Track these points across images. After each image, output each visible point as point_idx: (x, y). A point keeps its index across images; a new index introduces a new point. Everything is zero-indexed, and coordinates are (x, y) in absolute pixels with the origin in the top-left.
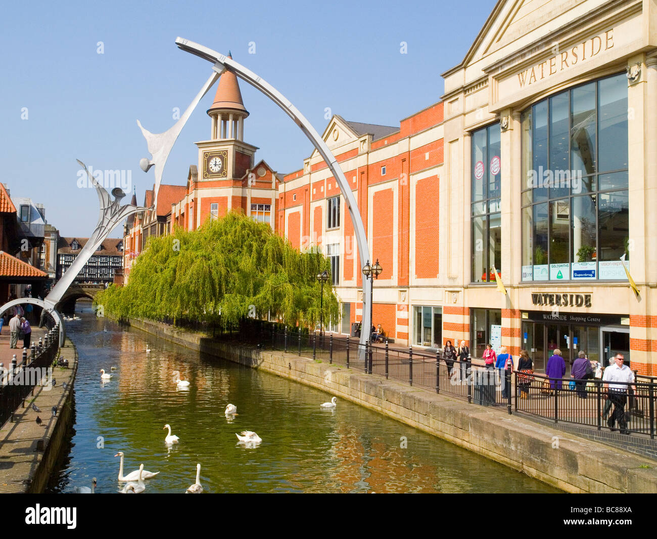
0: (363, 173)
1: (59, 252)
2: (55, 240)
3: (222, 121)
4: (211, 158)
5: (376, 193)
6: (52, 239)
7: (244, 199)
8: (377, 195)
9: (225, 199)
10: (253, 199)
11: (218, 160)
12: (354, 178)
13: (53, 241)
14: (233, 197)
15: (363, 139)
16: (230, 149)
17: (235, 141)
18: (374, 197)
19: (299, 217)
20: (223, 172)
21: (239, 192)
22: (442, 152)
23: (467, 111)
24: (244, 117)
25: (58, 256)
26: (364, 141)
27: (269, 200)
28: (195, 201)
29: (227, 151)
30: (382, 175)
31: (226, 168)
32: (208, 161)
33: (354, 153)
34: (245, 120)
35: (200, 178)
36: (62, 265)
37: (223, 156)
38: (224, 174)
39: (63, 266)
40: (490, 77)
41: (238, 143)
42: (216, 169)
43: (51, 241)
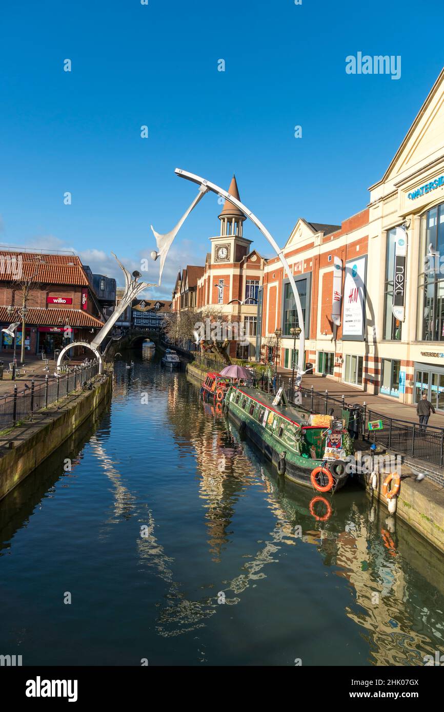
0: (316, 259)
3: (228, 223)
4: (220, 248)
5: (324, 274)
7: (241, 277)
8: (325, 275)
9: (228, 276)
10: (247, 277)
11: (225, 250)
12: (311, 263)
14: (234, 276)
15: (317, 235)
16: (232, 241)
17: (236, 237)
18: (323, 277)
19: (276, 290)
20: (227, 257)
21: (237, 271)
22: (367, 245)
23: (384, 215)
24: (243, 220)
25: (132, 312)
26: (318, 237)
27: (258, 278)
28: (209, 277)
29: (230, 244)
30: (329, 261)
31: (230, 255)
32: (218, 250)
33: (311, 246)
34: (244, 222)
35: (212, 262)
36: (135, 317)
37: (227, 247)
38: (228, 259)
40: (399, 190)
41: (238, 238)
42: (224, 256)
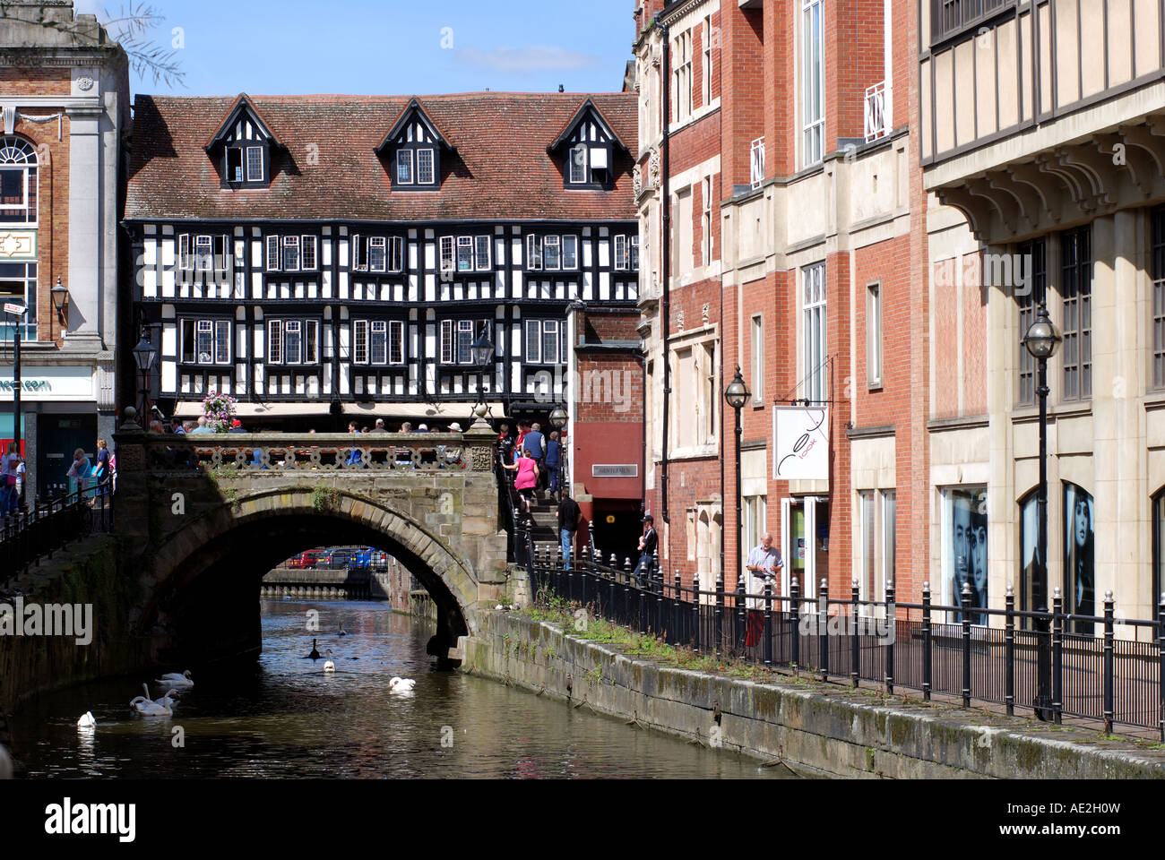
1: (132, 211)
2: (100, 115)
6: (79, 115)
13: (92, 125)
25: (129, 239)
36: (160, 301)
39: (168, 311)
43: (76, 126)
